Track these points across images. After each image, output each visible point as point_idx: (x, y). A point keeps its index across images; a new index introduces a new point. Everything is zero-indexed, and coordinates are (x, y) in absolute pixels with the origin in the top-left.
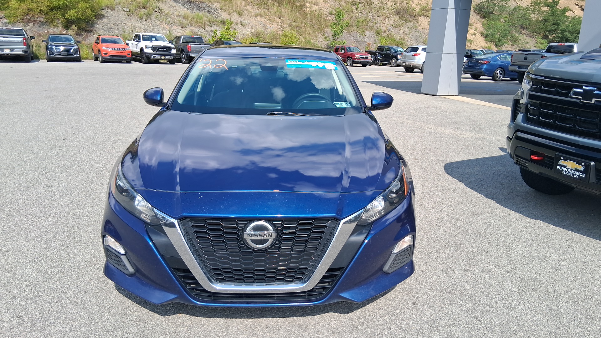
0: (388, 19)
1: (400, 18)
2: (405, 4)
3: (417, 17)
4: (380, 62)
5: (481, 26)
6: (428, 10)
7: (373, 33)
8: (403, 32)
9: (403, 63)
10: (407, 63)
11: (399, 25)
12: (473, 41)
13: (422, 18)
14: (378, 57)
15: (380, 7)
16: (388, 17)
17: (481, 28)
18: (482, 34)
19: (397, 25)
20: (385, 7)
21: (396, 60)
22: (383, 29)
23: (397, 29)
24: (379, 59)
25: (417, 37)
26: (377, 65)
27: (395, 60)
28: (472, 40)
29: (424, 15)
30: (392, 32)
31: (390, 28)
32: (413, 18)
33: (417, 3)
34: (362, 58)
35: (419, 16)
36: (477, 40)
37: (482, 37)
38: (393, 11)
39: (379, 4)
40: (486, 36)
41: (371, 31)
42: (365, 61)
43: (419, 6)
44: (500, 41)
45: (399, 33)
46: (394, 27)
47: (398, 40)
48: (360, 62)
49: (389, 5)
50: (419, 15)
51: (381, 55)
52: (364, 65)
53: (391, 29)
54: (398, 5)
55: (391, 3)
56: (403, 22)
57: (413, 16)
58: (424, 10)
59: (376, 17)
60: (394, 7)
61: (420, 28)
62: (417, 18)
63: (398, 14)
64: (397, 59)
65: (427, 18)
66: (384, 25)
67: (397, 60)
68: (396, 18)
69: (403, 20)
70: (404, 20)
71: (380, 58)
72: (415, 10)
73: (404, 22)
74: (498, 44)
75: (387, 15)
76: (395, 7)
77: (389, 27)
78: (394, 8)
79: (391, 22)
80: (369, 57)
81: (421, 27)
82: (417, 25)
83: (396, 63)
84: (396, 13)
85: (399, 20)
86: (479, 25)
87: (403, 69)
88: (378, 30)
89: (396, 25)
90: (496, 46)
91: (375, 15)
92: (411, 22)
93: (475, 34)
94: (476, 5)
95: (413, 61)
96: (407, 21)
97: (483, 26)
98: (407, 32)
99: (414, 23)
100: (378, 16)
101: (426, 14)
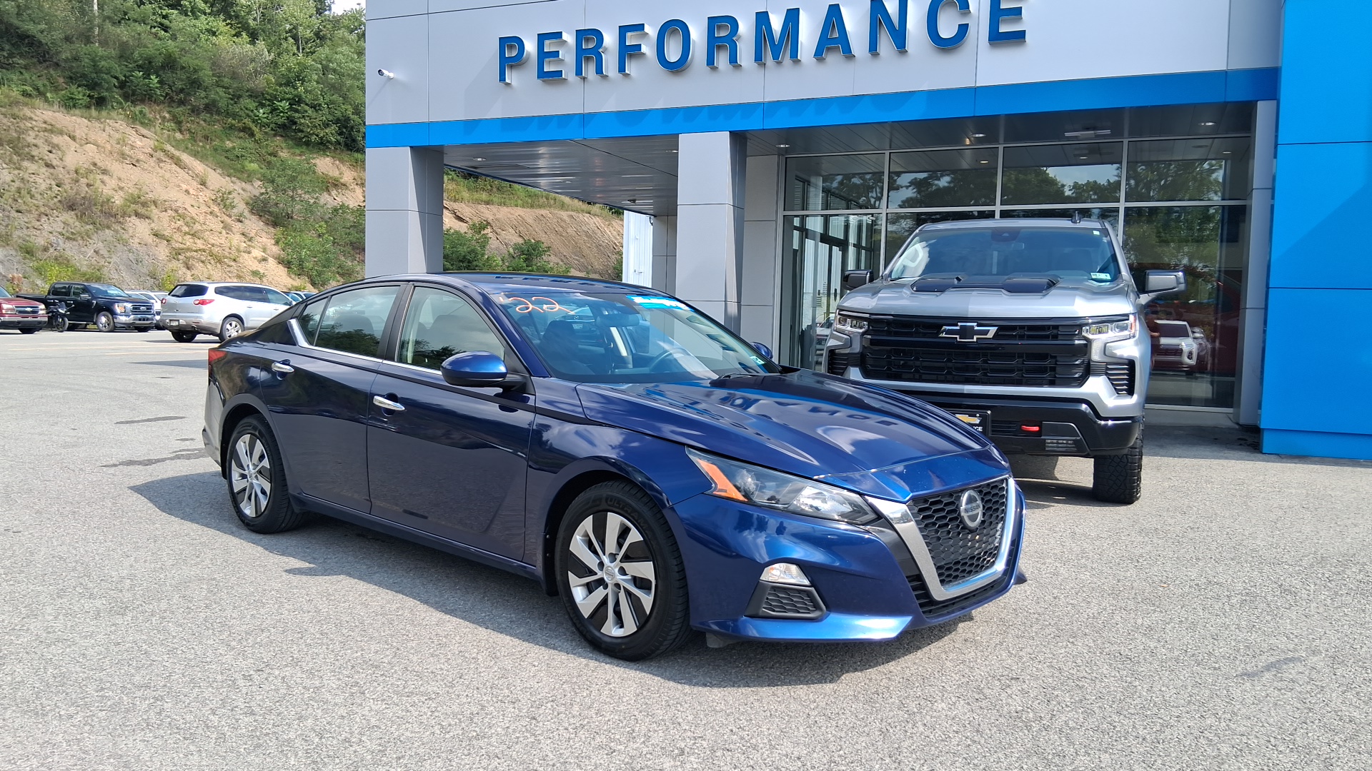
0: (48, 219)
1: (80, 217)
2: (84, 186)
3: (121, 217)
4: (67, 322)
5: (273, 242)
6: (146, 203)
7: (13, 253)
8: (95, 251)
9: (170, 320)
10: (182, 322)
11: (80, 233)
12: (264, 273)
13: (134, 219)
14: (60, 310)
15: (19, 191)
16: (47, 215)
17: (273, 246)
18: (281, 261)
19: (75, 234)
20: (33, 189)
21: (110, 316)
22: (41, 242)
23: (75, 243)
24: (63, 316)
25: (131, 263)
26: (59, 328)
27: (107, 316)
28: (262, 272)
29: (137, 214)
30: (64, 250)
31: (57, 241)
32: (113, 220)
33: (114, 187)
34: (20, 312)
35: (124, 215)
36: (273, 273)
37: (280, 266)
38: (55, 199)
39: (13, 181)
40: (287, 264)
41: (7, 248)
42: (30, 319)
43: (121, 193)
44: (319, 274)
45: (84, 254)
46: (68, 238)
47: (84, 269)
48: (19, 322)
49: (43, 186)
50: (125, 213)
51: (68, 305)
52: (27, 329)
53: (61, 242)
54: (67, 187)
55: (48, 182)
56: (88, 227)
57: (110, 215)
58: (135, 203)
59: (14, 214)
60: (56, 192)
61: (134, 243)
62: (121, 220)
63: (71, 207)
64: (113, 313)
65: (147, 220)
66: (39, 232)
67: (112, 316)
68: (69, 217)
69: (88, 224)
70: (89, 222)
71: (66, 312)
72: (113, 203)
73: (91, 227)
74: (317, 280)
75: (42, 209)
76: (59, 191)
77: (53, 239)
78: (58, 195)
79: (58, 227)
80: (41, 310)
81: (138, 241)
82: (126, 236)
83: (112, 324)
84: (65, 207)
85: (77, 224)
86: (269, 240)
87: (167, 335)
88: (25, 245)
89: (72, 233)
90: (313, 284)
91: (10, 209)
92: (108, 227)
93: (265, 260)
94: (251, 199)
95: (197, 317)
96: (99, 227)
97: (277, 243)
98: (104, 252)
99: (117, 231)
100: (18, 211)
101: (141, 210)
